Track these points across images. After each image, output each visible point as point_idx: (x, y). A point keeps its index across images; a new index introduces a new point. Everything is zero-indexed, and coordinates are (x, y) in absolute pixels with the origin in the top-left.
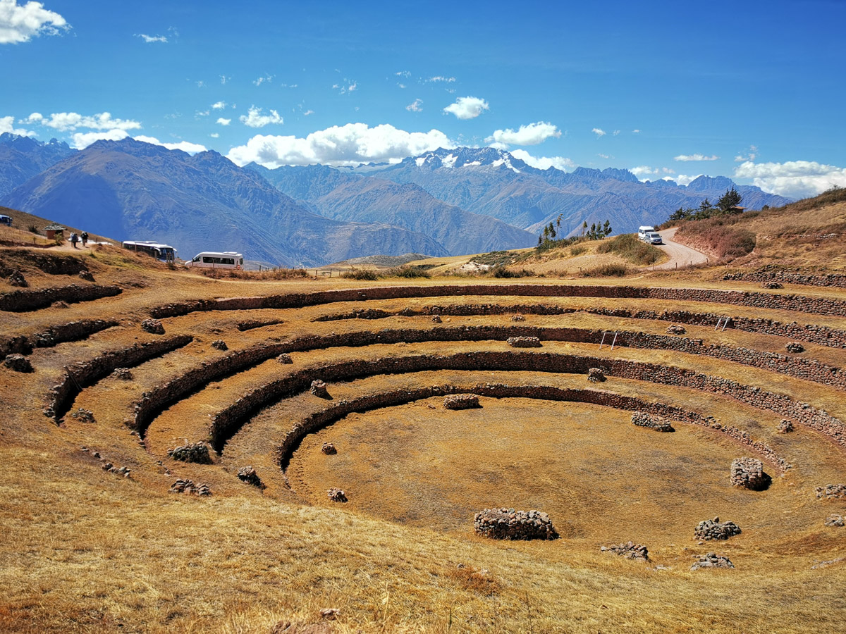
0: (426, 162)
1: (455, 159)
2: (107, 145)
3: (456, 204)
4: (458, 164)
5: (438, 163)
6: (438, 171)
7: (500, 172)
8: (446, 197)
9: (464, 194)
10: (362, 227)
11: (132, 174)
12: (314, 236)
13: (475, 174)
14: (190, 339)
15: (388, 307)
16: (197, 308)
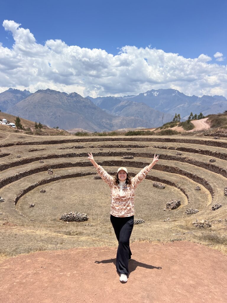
0: (148, 94)
1: (158, 93)
5: (152, 95)
6: (152, 98)
10: (124, 118)
11: (49, 101)
12: (108, 121)
14: (9, 154)
15: (86, 145)
16: (17, 144)
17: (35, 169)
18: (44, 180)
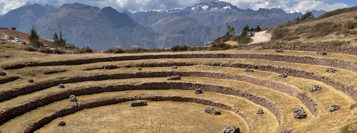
0: (195, 8)
1: (207, 7)
2: (68, 5)
3: (208, 25)
4: (209, 9)
5: (200, 9)
6: (201, 12)
7: (226, 11)
8: (204, 22)
9: (212, 21)
10: (169, 36)
13: (216, 13)
14: (18, 78)
15: (120, 64)
16: (29, 66)
17: (52, 96)
18: (64, 110)
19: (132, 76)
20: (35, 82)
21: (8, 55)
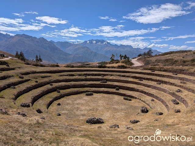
0: (89, 42)
1: (95, 42)
2: (19, 35)
3: (95, 51)
6: (92, 44)
7: (105, 45)
8: (93, 50)
9: (97, 49)
10: (75, 55)
11: (24, 42)
13: (100, 45)
14: (30, 80)
15: (76, 74)
16: (32, 73)
17: (49, 90)
18: (57, 97)
19: (82, 80)
20: (38, 82)
21: (19, 67)
